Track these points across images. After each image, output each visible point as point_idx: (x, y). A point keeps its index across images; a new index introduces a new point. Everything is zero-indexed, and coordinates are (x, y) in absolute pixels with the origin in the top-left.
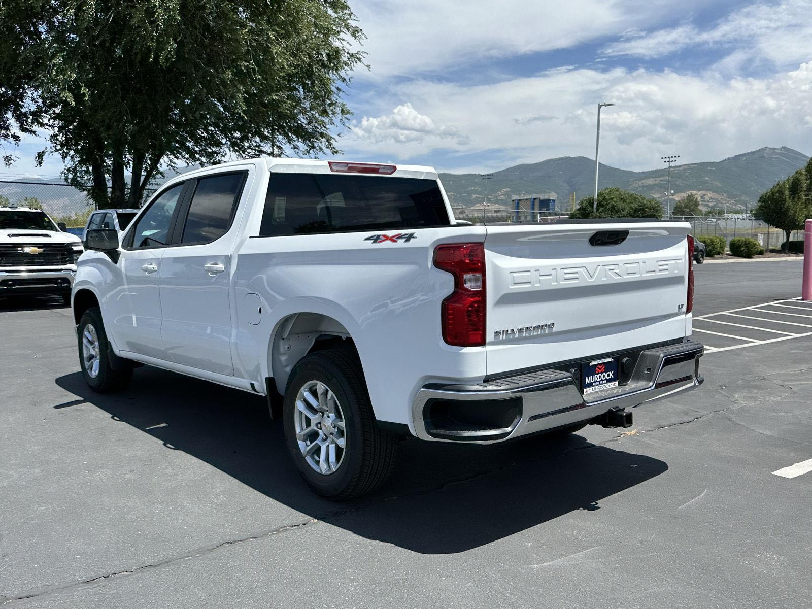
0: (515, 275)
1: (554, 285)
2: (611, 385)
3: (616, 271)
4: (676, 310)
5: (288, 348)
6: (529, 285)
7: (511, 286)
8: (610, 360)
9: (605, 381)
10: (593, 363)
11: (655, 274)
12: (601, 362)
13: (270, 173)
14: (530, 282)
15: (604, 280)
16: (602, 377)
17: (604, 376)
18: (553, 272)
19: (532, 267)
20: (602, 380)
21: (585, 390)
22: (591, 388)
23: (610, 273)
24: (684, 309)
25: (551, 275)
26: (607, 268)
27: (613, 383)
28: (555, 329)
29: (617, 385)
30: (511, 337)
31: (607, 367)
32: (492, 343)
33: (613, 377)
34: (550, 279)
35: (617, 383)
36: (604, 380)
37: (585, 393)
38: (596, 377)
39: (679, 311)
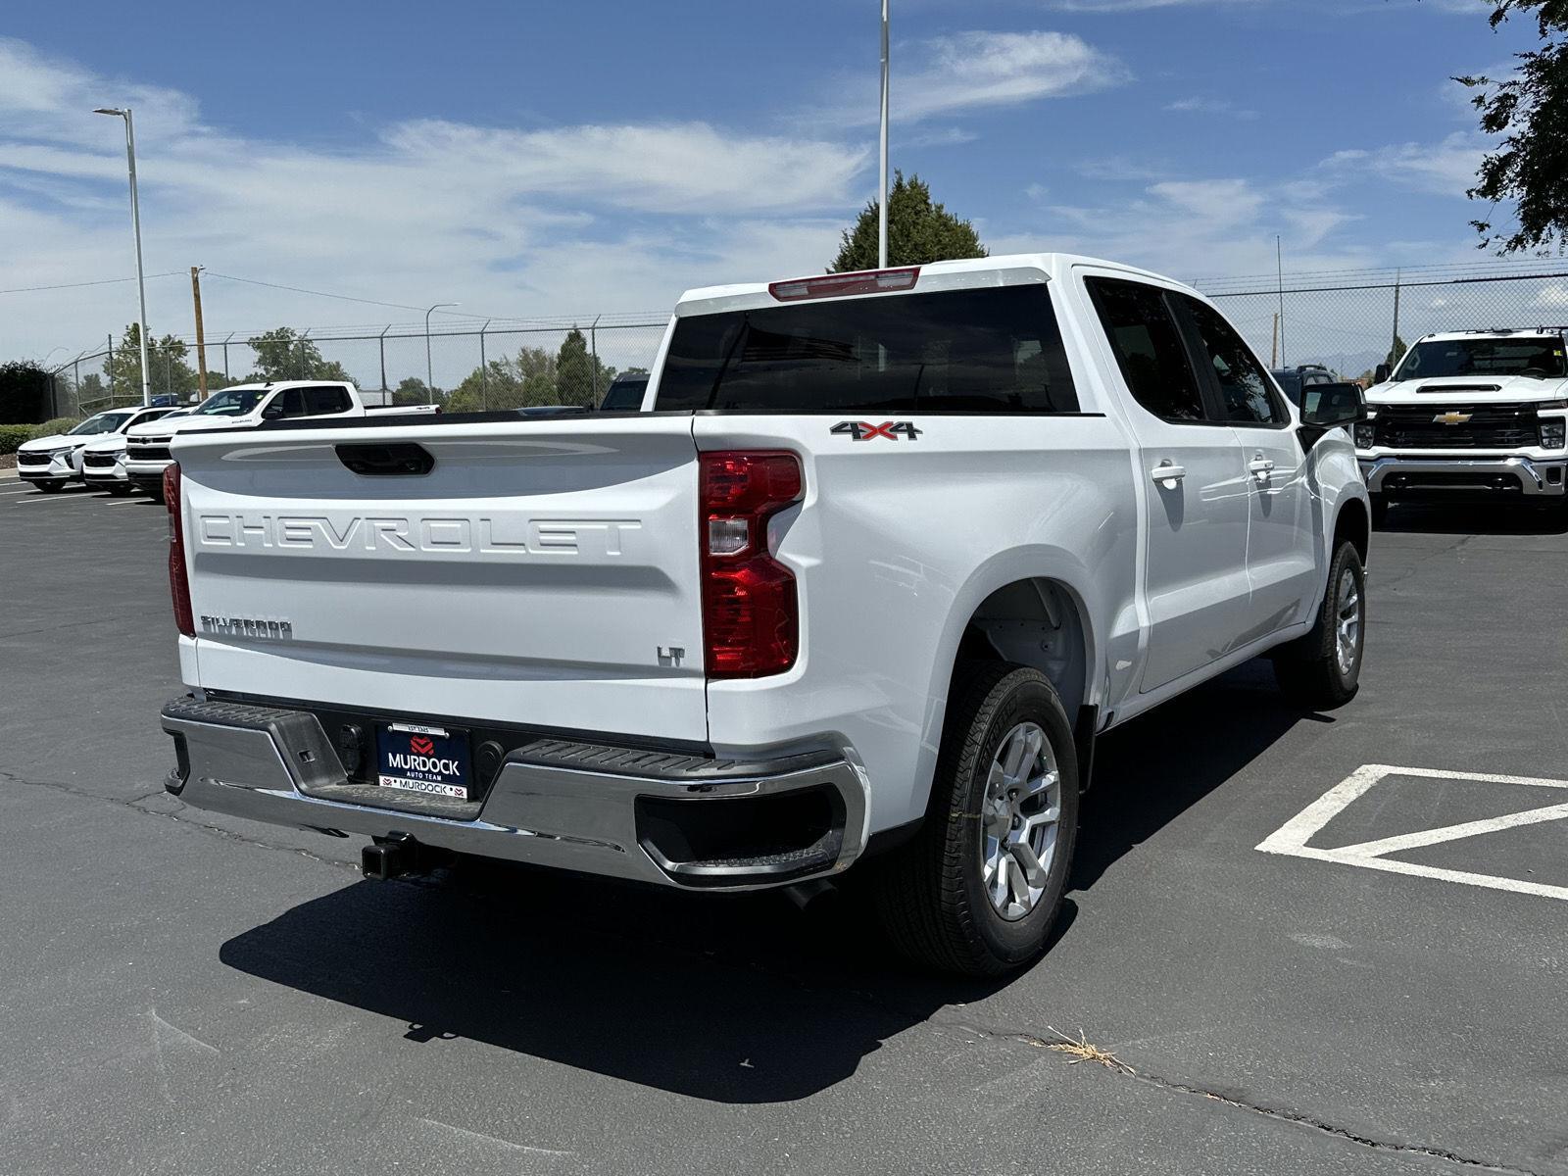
0: (209, 521)
1: (268, 548)
2: (450, 791)
3: (399, 534)
6: (228, 543)
7: (205, 540)
8: (441, 732)
9: (439, 778)
10: (397, 727)
11: (524, 552)
12: (417, 731)
14: (229, 538)
15: (370, 551)
16: (429, 765)
17: (435, 765)
18: (264, 522)
19: (232, 511)
20: (429, 771)
21: (382, 779)
22: (398, 780)
23: (382, 535)
25: (261, 528)
26: (376, 524)
27: (454, 788)
28: (295, 637)
29: (465, 796)
30: (226, 631)
31: (439, 748)
33: (457, 774)
34: (262, 535)
35: (465, 791)
36: (436, 774)
37: (382, 784)
38: (414, 761)
39: (667, 666)
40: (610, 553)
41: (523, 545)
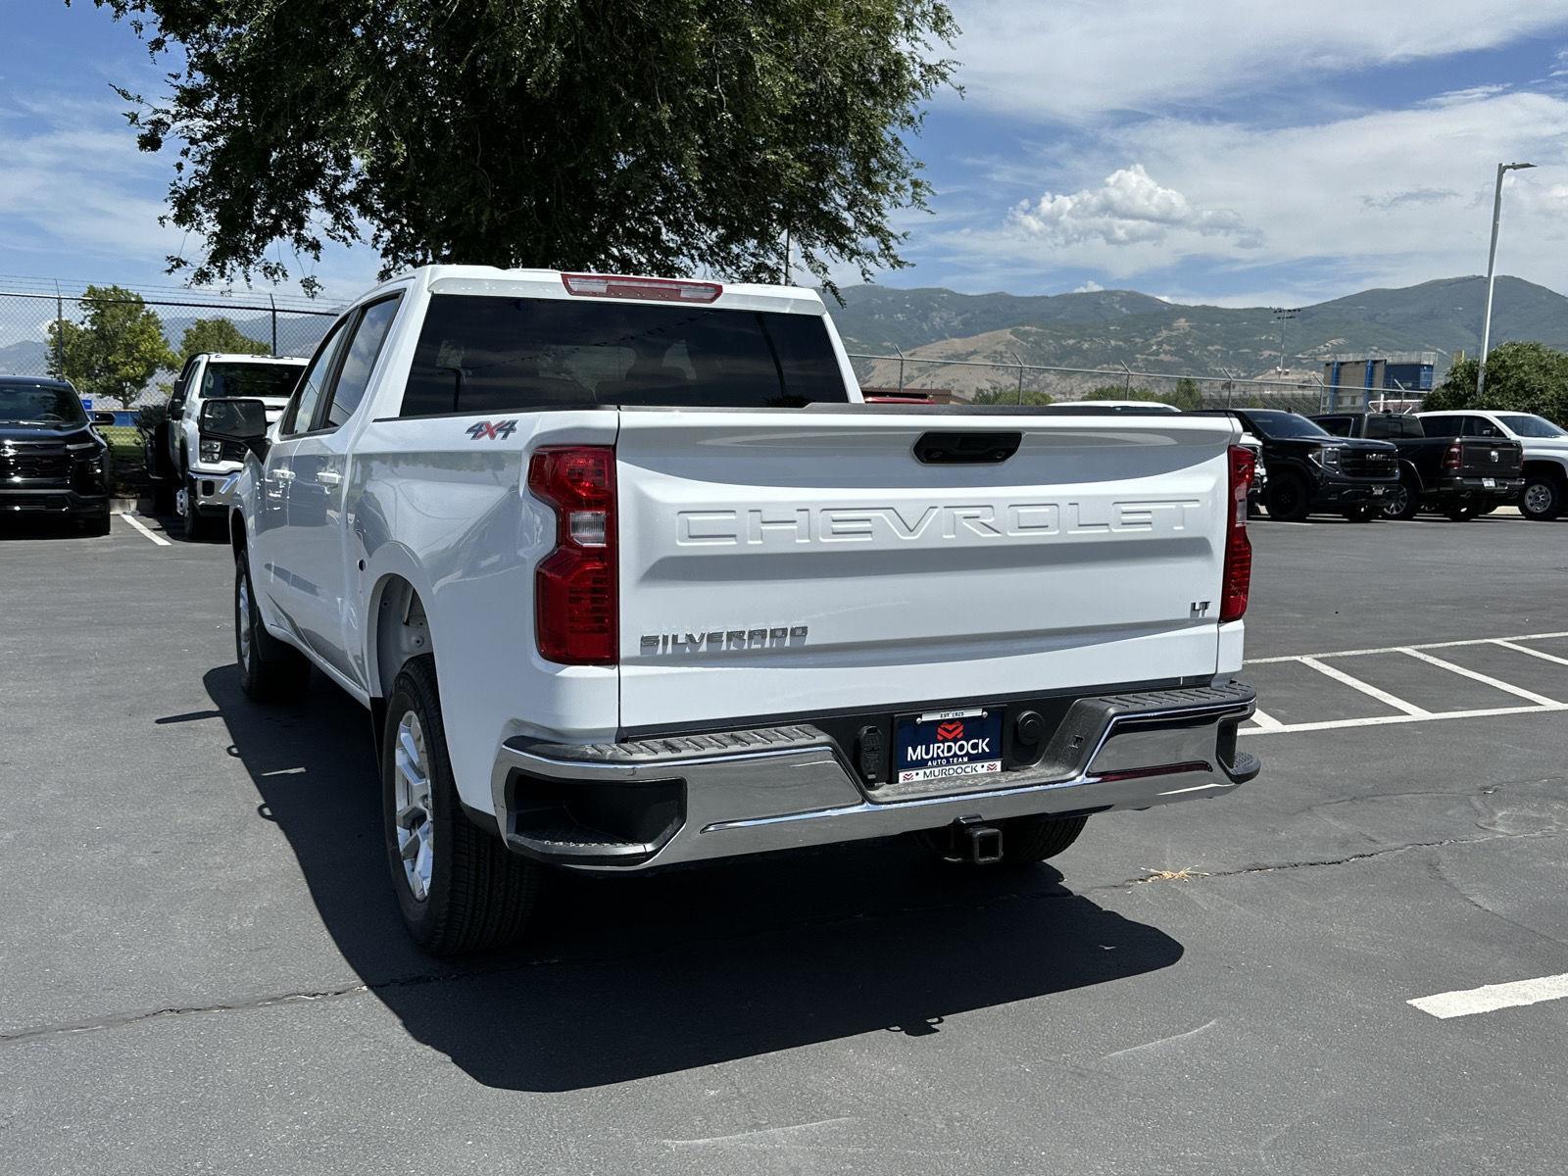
0: (692, 518)
1: (802, 544)
2: (981, 768)
3: (984, 521)
4: (1187, 615)
5: (418, 642)
6: (732, 542)
7: (681, 541)
8: (978, 713)
9: (966, 759)
10: (926, 718)
11: (1107, 531)
12: (950, 716)
13: (430, 295)
14: (734, 536)
15: (949, 539)
16: (955, 748)
17: (961, 748)
18: (797, 516)
19: (741, 504)
20: (955, 755)
21: (901, 775)
22: (921, 772)
23: (965, 524)
24: (1215, 610)
25: (794, 522)
26: (957, 513)
27: (986, 764)
28: (809, 641)
29: (999, 769)
30: (688, 650)
31: (971, 729)
32: (633, 661)
33: (987, 750)
34: (793, 530)
35: (998, 764)
36: (962, 756)
37: (901, 780)
38: (936, 749)
39: (1196, 615)
40: (1176, 528)
41: (1107, 525)
